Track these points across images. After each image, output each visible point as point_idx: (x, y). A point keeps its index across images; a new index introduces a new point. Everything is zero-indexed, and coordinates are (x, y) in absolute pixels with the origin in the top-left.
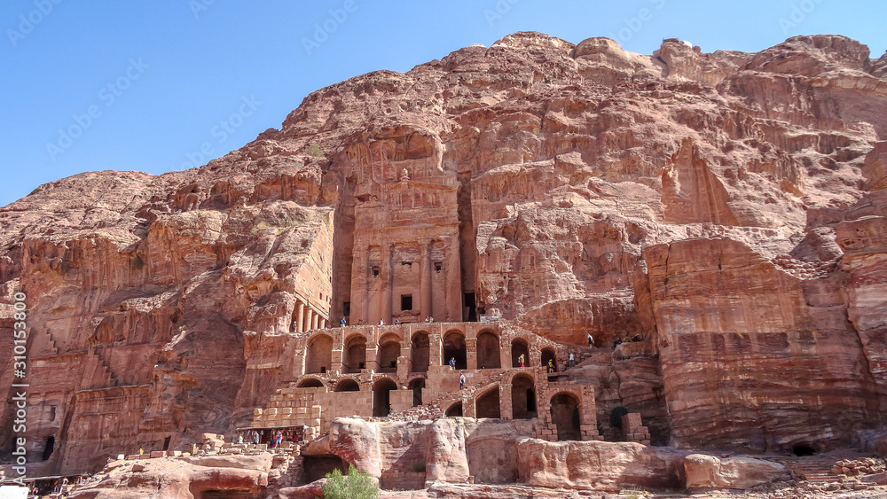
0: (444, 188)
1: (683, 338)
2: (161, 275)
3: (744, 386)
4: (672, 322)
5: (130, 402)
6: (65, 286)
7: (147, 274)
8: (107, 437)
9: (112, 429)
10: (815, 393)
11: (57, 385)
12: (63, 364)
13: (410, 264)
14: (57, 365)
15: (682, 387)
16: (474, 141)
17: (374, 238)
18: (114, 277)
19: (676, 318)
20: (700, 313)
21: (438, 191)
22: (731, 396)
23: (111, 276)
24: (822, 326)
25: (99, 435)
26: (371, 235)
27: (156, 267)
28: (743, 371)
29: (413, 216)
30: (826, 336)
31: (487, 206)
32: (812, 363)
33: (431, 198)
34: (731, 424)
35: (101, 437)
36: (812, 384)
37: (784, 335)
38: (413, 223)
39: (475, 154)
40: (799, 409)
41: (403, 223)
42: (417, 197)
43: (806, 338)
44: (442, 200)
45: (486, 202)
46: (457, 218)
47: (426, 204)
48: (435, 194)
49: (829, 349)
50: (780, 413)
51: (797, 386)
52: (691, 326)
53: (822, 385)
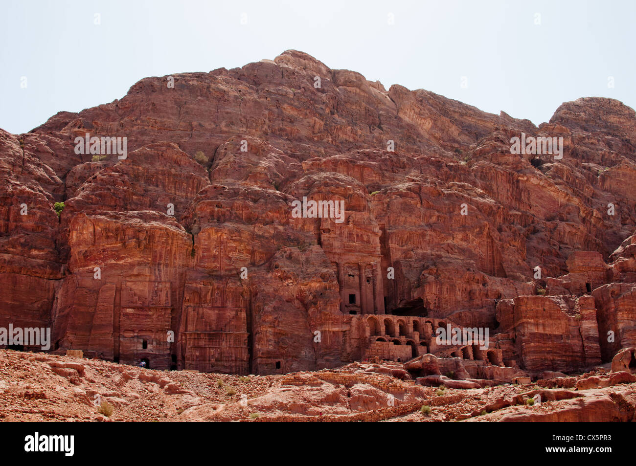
0: (374, 233)
1: (531, 334)
2: (208, 262)
3: (548, 352)
4: (528, 328)
5: (226, 342)
6: (139, 260)
7: (197, 260)
8: (213, 360)
9: (217, 356)
10: (568, 356)
11: (147, 326)
12: (150, 313)
13: (353, 276)
14: (145, 313)
15: (529, 352)
16: (386, 205)
17: (334, 257)
18: (175, 258)
19: (529, 326)
20: (537, 325)
21: (370, 234)
22: (545, 356)
23: (173, 258)
24: (573, 333)
25: (208, 359)
26: (332, 255)
27: (203, 256)
28: (548, 347)
29: (355, 247)
30: (573, 337)
31: (399, 249)
32: (569, 346)
33: (365, 238)
34: (544, 365)
35: (209, 360)
36: (568, 353)
37: (561, 335)
38: (356, 252)
39: (386, 214)
40: (564, 361)
41: (350, 251)
42: (357, 235)
43: (568, 337)
44: (371, 240)
45: (398, 247)
46: (380, 253)
47: (362, 241)
48: (368, 236)
49: (574, 341)
50: (559, 362)
51: (564, 354)
52: (534, 330)
53: (571, 354)
